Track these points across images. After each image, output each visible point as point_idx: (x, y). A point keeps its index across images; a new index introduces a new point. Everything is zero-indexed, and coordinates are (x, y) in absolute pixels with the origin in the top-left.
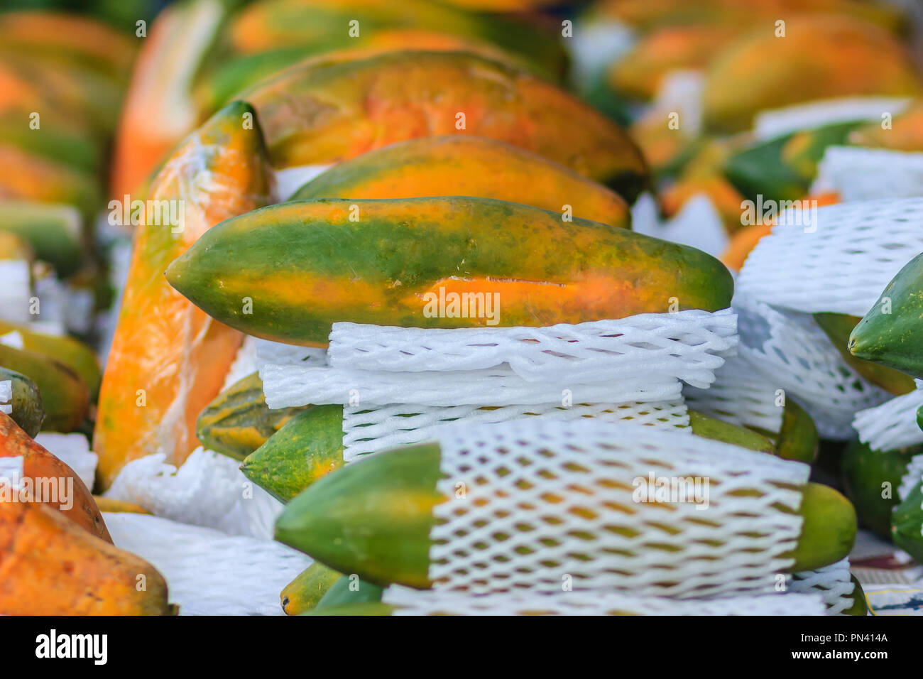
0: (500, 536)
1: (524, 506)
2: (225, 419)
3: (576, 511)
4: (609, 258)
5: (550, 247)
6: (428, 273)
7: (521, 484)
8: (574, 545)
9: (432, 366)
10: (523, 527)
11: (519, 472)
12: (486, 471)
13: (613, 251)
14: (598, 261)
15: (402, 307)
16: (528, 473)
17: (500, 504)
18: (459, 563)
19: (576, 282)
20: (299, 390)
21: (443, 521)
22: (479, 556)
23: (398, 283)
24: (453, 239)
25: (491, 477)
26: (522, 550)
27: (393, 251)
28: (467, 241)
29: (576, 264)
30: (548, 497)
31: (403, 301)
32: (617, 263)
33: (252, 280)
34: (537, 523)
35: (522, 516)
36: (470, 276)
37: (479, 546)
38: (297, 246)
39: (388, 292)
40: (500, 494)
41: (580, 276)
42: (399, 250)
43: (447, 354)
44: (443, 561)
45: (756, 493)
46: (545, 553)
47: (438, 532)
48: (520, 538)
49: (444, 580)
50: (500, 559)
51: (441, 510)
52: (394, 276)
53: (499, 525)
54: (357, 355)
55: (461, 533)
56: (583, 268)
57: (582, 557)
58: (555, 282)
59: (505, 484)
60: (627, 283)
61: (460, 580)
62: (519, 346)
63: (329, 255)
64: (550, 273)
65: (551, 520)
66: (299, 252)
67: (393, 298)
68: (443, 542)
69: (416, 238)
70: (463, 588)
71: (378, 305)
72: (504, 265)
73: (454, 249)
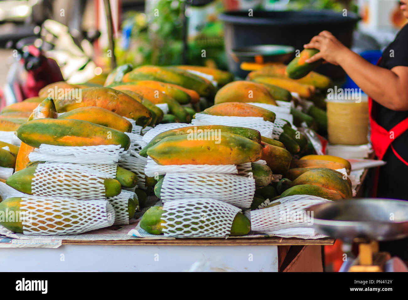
0: (44, 185)
1: (49, 179)
2: (31, 165)
3: (59, 181)
4: (101, 134)
5: (88, 131)
6: (63, 134)
7: (49, 175)
8: (58, 187)
9: (59, 154)
10: (49, 183)
11: (50, 172)
12: (43, 172)
13: (102, 132)
14: (98, 134)
15: (57, 142)
16: (51, 173)
17: (45, 178)
18: (37, 190)
19: (93, 138)
20: (35, 158)
21: (34, 181)
22: (40, 189)
23: (56, 136)
24: (68, 128)
25: (44, 173)
26: (48, 188)
27: (56, 129)
28: (71, 128)
29: (93, 134)
30: (54, 178)
31: (57, 140)
32: (102, 135)
33: (28, 134)
34: (52, 183)
35: (48, 181)
36: (71, 136)
37: (40, 186)
38: (37, 128)
39: (54, 138)
40: (45, 176)
41: (94, 137)
42: (57, 130)
43: (62, 151)
44: (34, 189)
45: (95, 179)
46: (53, 189)
47: (33, 183)
48: (48, 186)
49: (35, 193)
50: (44, 189)
51: (34, 179)
52: (55, 135)
53: (44, 183)
54: (45, 151)
55: (37, 184)
56: (95, 135)
57: (60, 190)
58: (89, 138)
59: (46, 175)
60: (104, 139)
61: (37, 193)
62: (75, 150)
63: (43, 130)
64: (88, 136)
65: (54, 182)
66: (37, 129)
67: (55, 139)
68: (34, 185)
69: (61, 127)
70: (38, 195)
71: (52, 141)
72: (78, 134)
73: (68, 130)
